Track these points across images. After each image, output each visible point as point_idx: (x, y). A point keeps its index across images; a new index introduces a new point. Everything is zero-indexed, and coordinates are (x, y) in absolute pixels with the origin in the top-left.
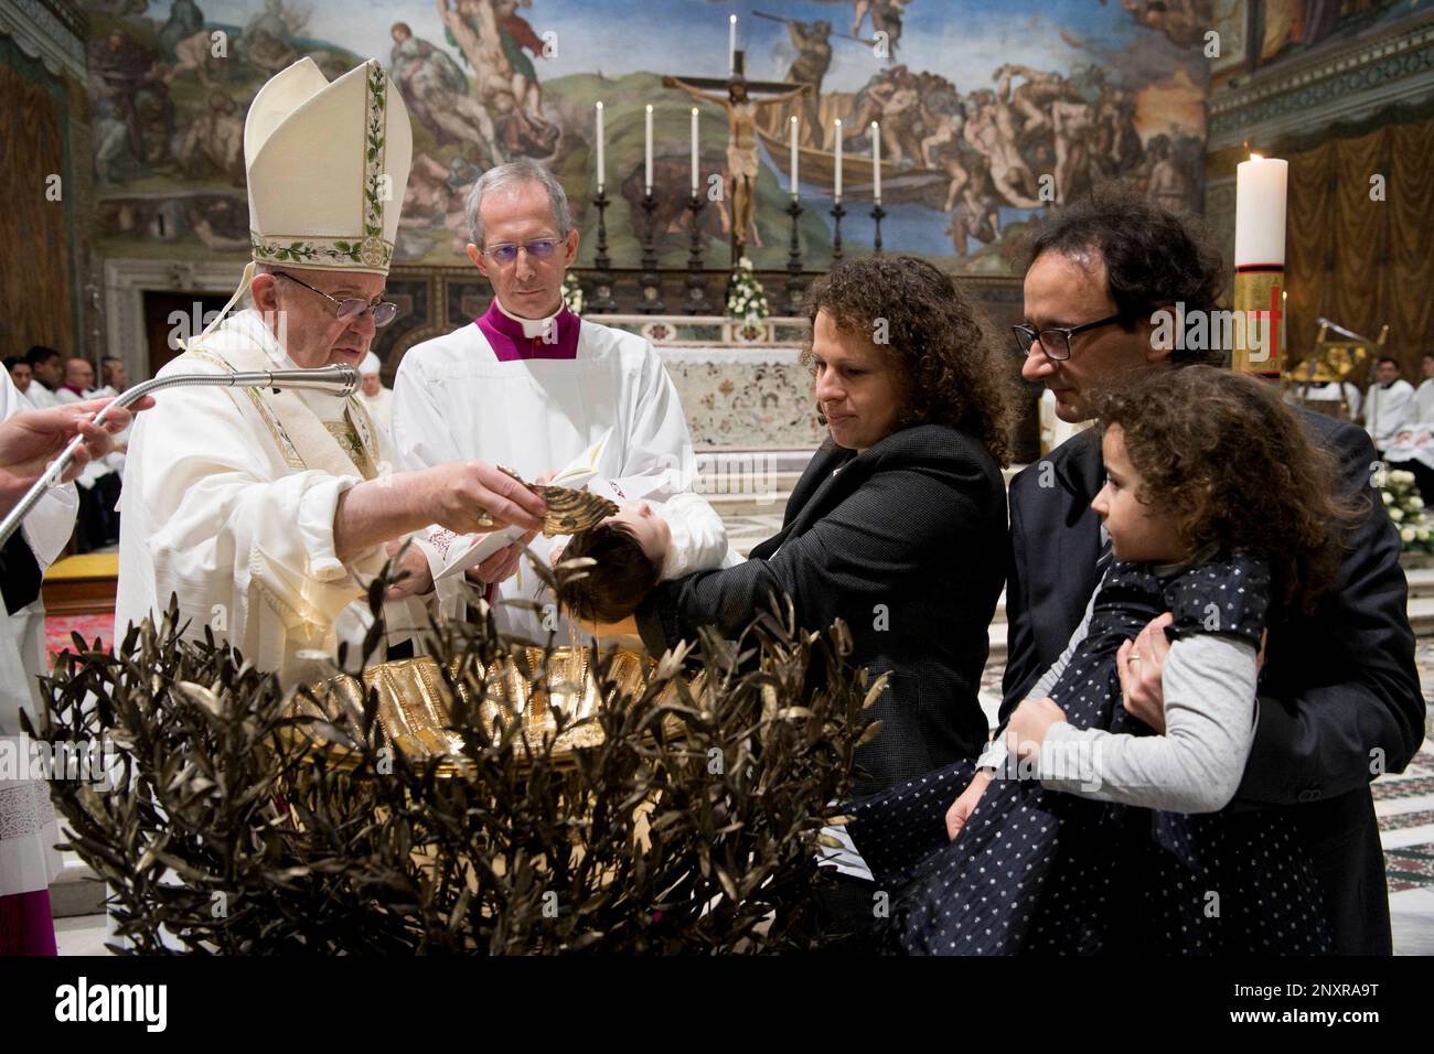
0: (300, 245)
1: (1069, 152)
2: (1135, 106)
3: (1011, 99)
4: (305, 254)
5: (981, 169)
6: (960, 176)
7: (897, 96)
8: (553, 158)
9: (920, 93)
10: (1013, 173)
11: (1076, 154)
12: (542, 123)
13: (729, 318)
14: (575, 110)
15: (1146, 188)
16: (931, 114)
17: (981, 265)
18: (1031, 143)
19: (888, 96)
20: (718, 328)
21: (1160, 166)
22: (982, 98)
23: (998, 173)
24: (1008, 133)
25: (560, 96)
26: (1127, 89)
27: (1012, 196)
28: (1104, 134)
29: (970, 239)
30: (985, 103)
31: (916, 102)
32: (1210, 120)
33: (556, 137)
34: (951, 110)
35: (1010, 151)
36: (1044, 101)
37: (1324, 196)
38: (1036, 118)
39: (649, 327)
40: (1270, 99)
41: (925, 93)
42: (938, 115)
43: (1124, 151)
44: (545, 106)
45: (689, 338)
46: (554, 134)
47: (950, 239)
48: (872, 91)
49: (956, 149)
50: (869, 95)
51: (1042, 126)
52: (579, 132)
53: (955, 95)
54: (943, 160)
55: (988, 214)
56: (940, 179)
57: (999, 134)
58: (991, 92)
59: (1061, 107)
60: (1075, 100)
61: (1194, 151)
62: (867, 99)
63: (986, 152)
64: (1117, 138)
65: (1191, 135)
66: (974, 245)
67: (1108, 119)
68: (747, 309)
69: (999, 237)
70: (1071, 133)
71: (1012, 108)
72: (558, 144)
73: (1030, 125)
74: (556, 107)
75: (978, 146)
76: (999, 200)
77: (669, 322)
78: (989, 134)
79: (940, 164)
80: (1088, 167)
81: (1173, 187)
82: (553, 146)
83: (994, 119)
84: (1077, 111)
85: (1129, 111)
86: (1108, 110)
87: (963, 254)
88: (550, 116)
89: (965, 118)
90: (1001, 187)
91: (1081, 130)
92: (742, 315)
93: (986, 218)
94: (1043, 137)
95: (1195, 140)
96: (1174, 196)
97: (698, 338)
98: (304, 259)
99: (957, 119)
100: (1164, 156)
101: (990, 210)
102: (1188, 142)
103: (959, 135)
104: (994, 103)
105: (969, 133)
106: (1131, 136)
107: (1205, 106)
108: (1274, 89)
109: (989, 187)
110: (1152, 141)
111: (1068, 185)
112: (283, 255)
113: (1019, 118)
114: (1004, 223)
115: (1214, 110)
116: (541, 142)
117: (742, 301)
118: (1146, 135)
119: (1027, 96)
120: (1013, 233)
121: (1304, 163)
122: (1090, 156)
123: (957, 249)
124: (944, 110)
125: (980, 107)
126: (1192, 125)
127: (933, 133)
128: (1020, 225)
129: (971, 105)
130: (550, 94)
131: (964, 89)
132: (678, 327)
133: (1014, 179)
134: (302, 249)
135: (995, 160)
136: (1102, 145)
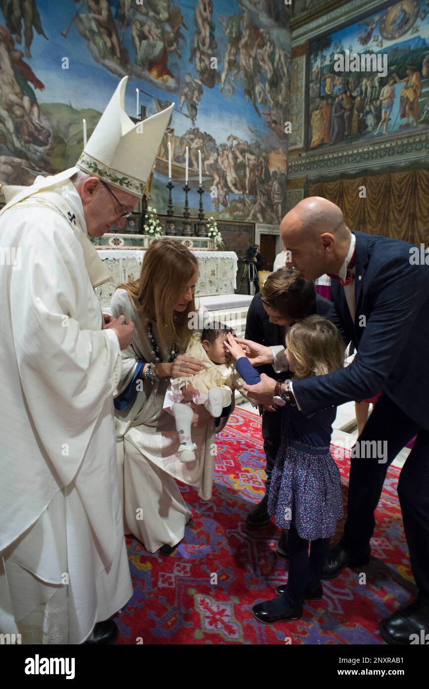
0: (126, 179)
1: (250, 174)
2: (269, 158)
3: (233, 149)
4: (126, 184)
5: (223, 177)
6: (217, 179)
7: (196, 141)
8: (48, 147)
9: (203, 142)
10: (233, 179)
11: (252, 175)
12: (41, 127)
13: (147, 236)
14: (58, 122)
15: (271, 190)
16: (207, 151)
17: (223, 216)
18: (239, 167)
19: (192, 140)
20: (142, 240)
21: (275, 182)
22: (224, 146)
23: (229, 179)
24: (232, 163)
25: (50, 114)
26: (267, 152)
27: (233, 188)
28: (260, 167)
29: (220, 205)
30: (225, 150)
31: (202, 145)
32: (288, 168)
33: (49, 136)
34: (214, 150)
35: (233, 170)
36: (243, 152)
37: (337, 199)
38: (240, 159)
39: (112, 239)
40: (314, 162)
41: (205, 142)
42: (210, 152)
43: (265, 176)
44: (42, 118)
45: (129, 245)
46: (48, 134)
47: (214, 204)
48: (187, 137)
49: (215, 167)
50: (185, 138)
51: (242, 162)
52: (61, 135)
53: (215, 144)
54: (212, 171)
55: (225, 196)
56: (210, 179)
57: (229, 163)
58: (226, 145)
59: (248, 155)
60: (252, 153)
61: (284, 178)
62: (185, 140)
63: (225, 170)
64: (264, 170)
65: (283, 172)
66: (221, 208)
67: (261, 162)
68: (155, 231)
69: (229, 205)
70: (251, 166)
71: (233, 153)
72: (50, 140)
73: (239, 161)
74: (48, 119)
75: (222, 167)
76: (229, 191)
77: (121, 237)
78: (226, 162)
79: (210, 173)
80: (256, 180)
81: (278, 191)
82: (48, 141)
83: (227, 156)
84: (252, 157)
85: (267, 160)
86: (261, 159)
87: (218, 211)
88: (45, 124)
89: (218, 155)
90: (230, 185)
91: (253, 165)
92: (153, 234)
93: (225, 197)
94: (242, 166)
95: (284, 174)
96: (278, 194)
97: (134, 245)
98: (124, 186)
99: (216, 154)
100: (276, 179)
101: (227, 194)
102: (282, 175)
103: (216, 161)
104: (228, 150)
105: (220, 162)
106: (267, 170)
107: (287, 162)
108: (316, 159)
109: (226, 185)
110: (273, 172)
111: (250, 187)
112: (115, 180)
113: (236, 158)
114: (231, 199)
115: (290, 164)
116: (41, 137)
117: (152, 227)
118: (272, 170)
119: (238, 149)
120: (234, 204)
121: (329, 187)
122: (256, 176)
123: (216, 209)
124: (211, 150)
125: (223, 150)
126: (283, 169)
127: (208, 159)
128: (235, 200)
129: (220, 149)
130: (45, 111)
131: (218, 143)
132: (125, 239)
133: (234, 182)
134: (126, 181)
135: (228, 174)
136: (259, 172)
